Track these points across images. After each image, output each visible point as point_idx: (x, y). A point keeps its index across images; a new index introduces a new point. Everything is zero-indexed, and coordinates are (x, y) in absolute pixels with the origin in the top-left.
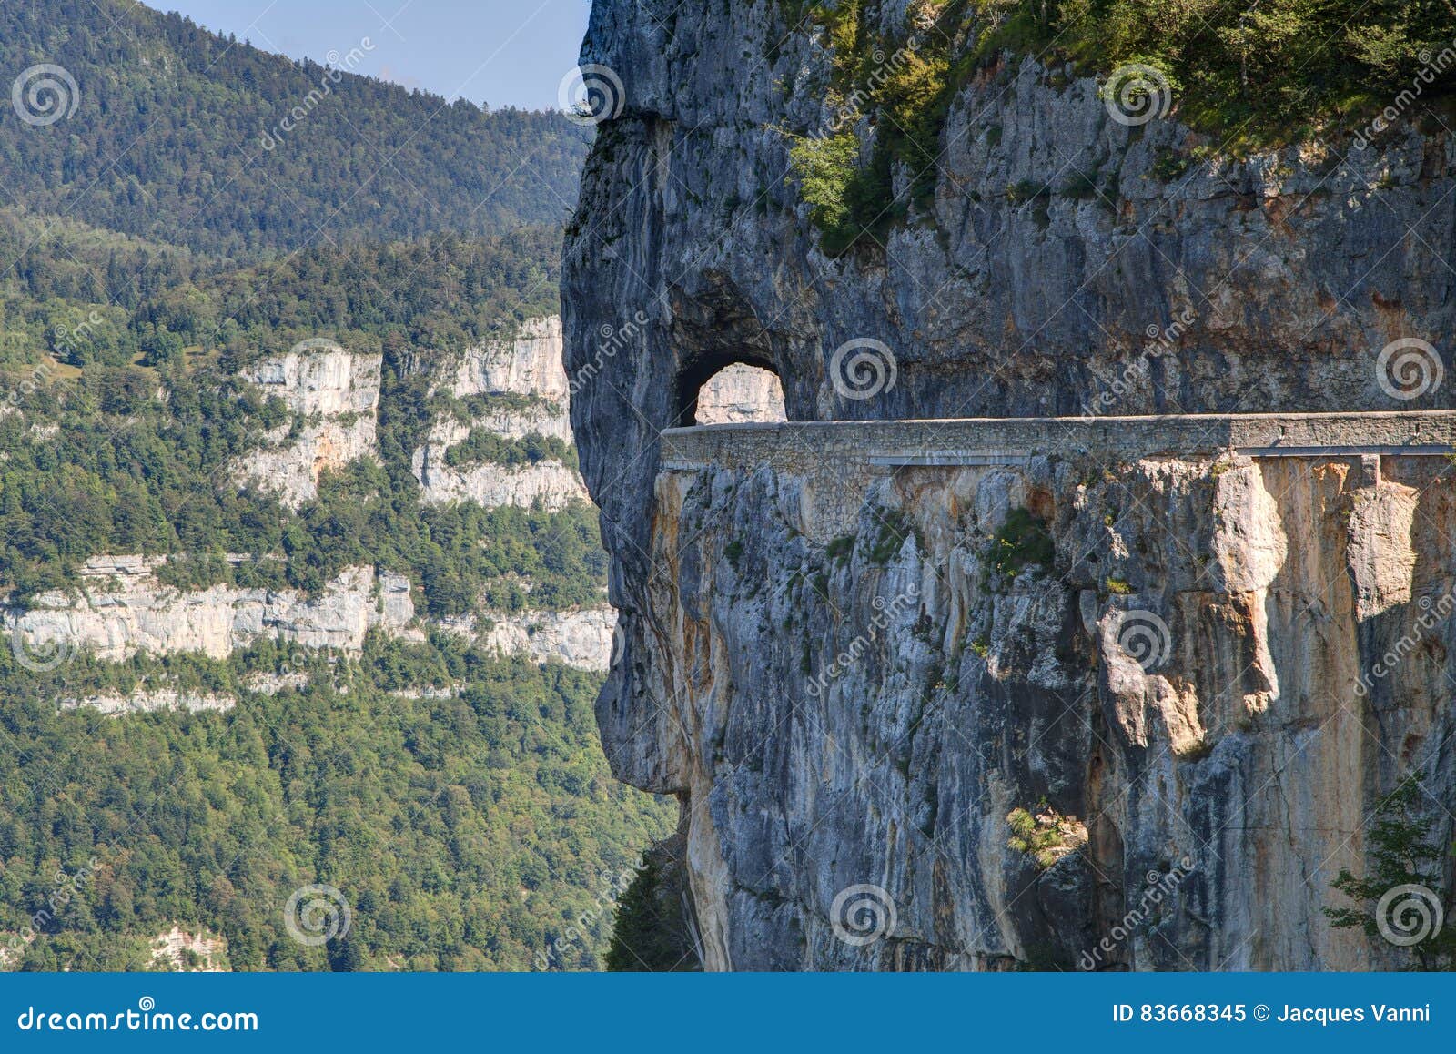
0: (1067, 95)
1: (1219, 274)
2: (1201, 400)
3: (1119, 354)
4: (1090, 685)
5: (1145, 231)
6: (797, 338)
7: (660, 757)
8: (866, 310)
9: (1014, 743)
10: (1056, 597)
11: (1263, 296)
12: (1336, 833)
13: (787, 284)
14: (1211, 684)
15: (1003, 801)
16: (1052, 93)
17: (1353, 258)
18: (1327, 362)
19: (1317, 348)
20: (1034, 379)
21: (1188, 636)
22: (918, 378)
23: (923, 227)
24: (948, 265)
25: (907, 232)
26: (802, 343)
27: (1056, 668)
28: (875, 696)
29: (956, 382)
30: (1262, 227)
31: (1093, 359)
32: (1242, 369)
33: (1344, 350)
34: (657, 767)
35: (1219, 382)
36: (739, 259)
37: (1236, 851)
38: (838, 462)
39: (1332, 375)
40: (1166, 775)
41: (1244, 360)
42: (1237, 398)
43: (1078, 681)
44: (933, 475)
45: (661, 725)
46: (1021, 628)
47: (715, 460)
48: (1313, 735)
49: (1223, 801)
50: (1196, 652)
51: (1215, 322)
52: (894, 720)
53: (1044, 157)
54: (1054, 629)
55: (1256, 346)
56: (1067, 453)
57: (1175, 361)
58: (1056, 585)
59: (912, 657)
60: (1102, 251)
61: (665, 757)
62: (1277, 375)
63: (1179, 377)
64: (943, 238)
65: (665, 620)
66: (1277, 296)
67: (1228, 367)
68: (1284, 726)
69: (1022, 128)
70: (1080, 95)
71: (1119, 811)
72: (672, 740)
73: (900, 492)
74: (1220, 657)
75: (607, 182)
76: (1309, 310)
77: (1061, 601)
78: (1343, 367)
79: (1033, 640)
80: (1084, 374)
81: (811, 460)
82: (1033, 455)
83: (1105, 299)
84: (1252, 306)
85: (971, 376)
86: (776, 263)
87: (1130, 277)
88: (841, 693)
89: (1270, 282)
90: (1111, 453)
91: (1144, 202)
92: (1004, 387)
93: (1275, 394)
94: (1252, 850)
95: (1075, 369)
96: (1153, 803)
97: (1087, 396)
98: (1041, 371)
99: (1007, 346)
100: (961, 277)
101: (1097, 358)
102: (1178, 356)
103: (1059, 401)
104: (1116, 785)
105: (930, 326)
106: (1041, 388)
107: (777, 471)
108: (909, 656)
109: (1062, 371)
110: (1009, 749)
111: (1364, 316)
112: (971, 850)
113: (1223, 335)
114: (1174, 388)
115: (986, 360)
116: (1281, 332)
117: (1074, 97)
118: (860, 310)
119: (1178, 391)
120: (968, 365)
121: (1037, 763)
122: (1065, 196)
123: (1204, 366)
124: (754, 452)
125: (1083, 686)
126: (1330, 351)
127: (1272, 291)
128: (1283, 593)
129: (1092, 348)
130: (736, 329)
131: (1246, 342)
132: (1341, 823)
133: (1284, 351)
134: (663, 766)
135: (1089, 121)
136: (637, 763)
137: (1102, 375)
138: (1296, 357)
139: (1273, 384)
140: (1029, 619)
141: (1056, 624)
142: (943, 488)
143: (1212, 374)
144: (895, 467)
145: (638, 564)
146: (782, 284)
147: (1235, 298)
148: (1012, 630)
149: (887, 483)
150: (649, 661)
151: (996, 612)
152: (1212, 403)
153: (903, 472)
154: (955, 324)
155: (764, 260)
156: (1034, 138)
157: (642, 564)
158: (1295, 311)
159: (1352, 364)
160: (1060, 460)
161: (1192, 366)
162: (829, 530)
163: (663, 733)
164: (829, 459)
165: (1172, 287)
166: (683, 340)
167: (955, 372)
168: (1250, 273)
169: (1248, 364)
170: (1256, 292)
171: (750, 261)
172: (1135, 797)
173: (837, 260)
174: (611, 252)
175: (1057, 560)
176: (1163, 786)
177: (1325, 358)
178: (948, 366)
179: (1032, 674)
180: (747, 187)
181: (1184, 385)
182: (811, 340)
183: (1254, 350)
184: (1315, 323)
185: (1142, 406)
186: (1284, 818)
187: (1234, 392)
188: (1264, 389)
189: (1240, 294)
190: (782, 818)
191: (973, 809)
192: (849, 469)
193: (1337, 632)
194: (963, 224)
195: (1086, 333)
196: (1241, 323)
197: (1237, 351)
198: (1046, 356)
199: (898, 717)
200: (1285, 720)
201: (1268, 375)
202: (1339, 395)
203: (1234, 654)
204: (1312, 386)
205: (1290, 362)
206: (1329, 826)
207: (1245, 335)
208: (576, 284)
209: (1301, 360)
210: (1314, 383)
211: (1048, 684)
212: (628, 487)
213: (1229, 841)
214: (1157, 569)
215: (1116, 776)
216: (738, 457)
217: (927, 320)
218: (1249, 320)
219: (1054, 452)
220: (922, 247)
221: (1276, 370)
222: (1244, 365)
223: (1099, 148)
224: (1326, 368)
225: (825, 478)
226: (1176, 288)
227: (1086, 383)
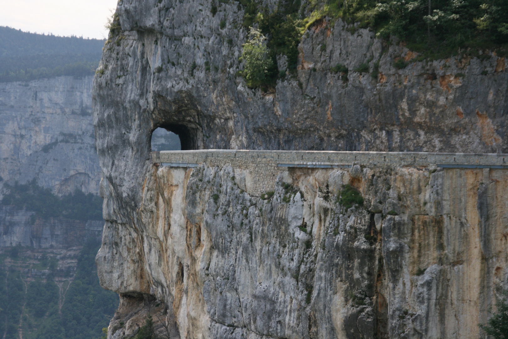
0: (356, 35)
1: (420, 102)
2: (407, 147)
3: (375, 129)
4: (378, 248)
5: (391, 85)
6: (220, 118)
7: (124, 279)
8: (265, 109)
9: (348, 268)
10: (365, 216)
11: (437, 111)
12: (468, 301)
13: (219, 98)
14: (424, 248)
15: (342, 289)
16: (349, 34)
17: (471, 99)
18: (458, 135)
19: (454, 130)
20: (336, 137)
21: (416, 231)
22: (284, 135)
23: (292, 80)
24: (302, 94)
25: (286, 81)
26: (223, 120)
27: (365, 242)
28: (283, 252)
29: (301, 137)
30: (438, 86)
31: (363, 131)
32: (425, 137)
33: (465, 131)
34: (122, 283)
35: (415, 141)
36: (198, 88)
37: (433, 307)
38: (263, 165)
39: (460, 140)
40: (406, 280)
41: (426, 133)
42: (422, 147)
43: (373, 246)
44: (305, 171)
45: (125, 266)
46: (351, 227)
47: (204, 163)
48: (461, 266)
49: (429, 289)
50: (420, 236)
51: (417, 119)
52: (292, 260)
53: (345, 57)
54: (363, 227)
55: (432, 128)
56: (368, 164)
57: (398, 133)
58: (365, 212)
59: (300, 237)
60: (372, 92)
61: (126, 279)
62: (439, 139)
63: (399, 138)
64: (300, 85)
65: (147, 224)
66: (442, 111)
67: (419, 136)
68: (450, 264)
69: (335, 46)
70: (360, 35)
71: (387, 293)
72: (130, 272)
73: (292, 177)
74: (429, 239)
75: (118, 54)
76: (454, 116)
77: (367, 217)
78: (464, 137)
79: (356, 232)
80: (359, 136)
81: (251, 164)
82: (354, 165)
83: (371, 109)
84: (432, 114)
85: (307, 136)
86: (214, 90)
87: (384, 102)
88: (268, 250)
89: (441, 106)
90: (387, 165)
91: (389, 76)
92: (322, 140)
93: (437, 146)
94: (438, 307)
95: (355, 134)
96: (401, 290)
97: (359, 144)
98: (340, 135)
99: (326, 125)
100: (308, 99)
101: (365, 131)
102: (399, 131)
103: (347, 146)
104: (386, 284)
105: (294, 116)
106: (339, 141)
107: (234, 168)
108: (299, 237)
109: (349, 134)
110: (345, 270)
111: (473, 120)
112: (328, 307)
113: (420, 125)
114: (396, 142)
115: (317, 130)
116: (443, 124)
117: (358, 36)
118: (262, 109)
119: (398, 144)
120: (307, 132)
121: (357, 276)
122: (355, 71)
123: (410, 135)
124: (223, 160)
125: (375, 248)
126: (460, 131)
127: (441, 109)
128: (452, 216)
129: (364, 127)
130: (183, 114)
131: (428, 126)
132: (470, 298)
133: (443, 130)
134: (125, 282)
135: (365, 45)
136: (114, 281)
137: (366, 137)
138: (447, 133)
139: (437, 142)
140: (354, 224)
141: (365, 225)
142: (310, 176)
143: (412, 138)
144: (289, 168)
145: (133, 203)
146: (216, 97)
147: (426, 111)
148: (348, 228)
149: (286, 173)
150: (121, 241)
151: (340, 221)
152: (412, 148)
153: (292, 170)
154: (305, 116)
155: (208, 88)
156: (341, 49)
157: (135, 203)
158: (448, 117)
159: (468, 136)
160: (365, 167)
161: (405, 135)
162: (259, 190)
163: (126, 269)
164: (259, 164)
165: (401, 106)
166: (156, 117)
167: (301, 133)
168: (433, 102)
169: (428, 135)
170: (435, 109)
171: (202, 89)
172: (394, 288)
173: (253, 90)
174: (120, 81)
175: (365, 203)
176: (404, 284)
177: (457, 133)
178: (299, 131)
179: (356, 244)
180: (200, 61)
181: (401, 141)
182: (227, 119)
183: (430, 130)
184: (456, 121)
185: (383, 148)
186: (449, 296)
187: (421, 145)
188: (433, 144)
189: (428, 110)
190: (237, 296)
191: (330, 292)
192: (269, 168)
193: (471, 230)
194: (308, 80)
195: (363, 121)
196: (427, 120)
197: (424, 130)
198: (344, 129)
199: (294, 259)
200: (451, 261)
201: (435, 139)
202: (462, 147)
203: (434, 237)
204: (452, 143)
205: (445, 135)
206: (466, 298)
207: (428, 124)
208: (101, 93)
209: (449, 134)
210: (453, 142)
211: (362, 247)
212: (128, 173)
213: (431, 303)
214: (405, 207)
215: (386, 280)
216: (216, 162)
217: (293, 114)
218: (430, 119)
219: (362, 164)
220: (292, 88)
221: (438, 137)
222: (426, 135)
223: (368, 55)
224: (458, 137)
225: (257, 171)
226: (403, 106)
227: (359, 140)
